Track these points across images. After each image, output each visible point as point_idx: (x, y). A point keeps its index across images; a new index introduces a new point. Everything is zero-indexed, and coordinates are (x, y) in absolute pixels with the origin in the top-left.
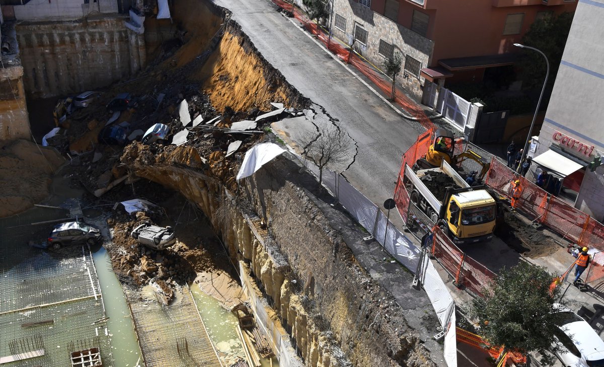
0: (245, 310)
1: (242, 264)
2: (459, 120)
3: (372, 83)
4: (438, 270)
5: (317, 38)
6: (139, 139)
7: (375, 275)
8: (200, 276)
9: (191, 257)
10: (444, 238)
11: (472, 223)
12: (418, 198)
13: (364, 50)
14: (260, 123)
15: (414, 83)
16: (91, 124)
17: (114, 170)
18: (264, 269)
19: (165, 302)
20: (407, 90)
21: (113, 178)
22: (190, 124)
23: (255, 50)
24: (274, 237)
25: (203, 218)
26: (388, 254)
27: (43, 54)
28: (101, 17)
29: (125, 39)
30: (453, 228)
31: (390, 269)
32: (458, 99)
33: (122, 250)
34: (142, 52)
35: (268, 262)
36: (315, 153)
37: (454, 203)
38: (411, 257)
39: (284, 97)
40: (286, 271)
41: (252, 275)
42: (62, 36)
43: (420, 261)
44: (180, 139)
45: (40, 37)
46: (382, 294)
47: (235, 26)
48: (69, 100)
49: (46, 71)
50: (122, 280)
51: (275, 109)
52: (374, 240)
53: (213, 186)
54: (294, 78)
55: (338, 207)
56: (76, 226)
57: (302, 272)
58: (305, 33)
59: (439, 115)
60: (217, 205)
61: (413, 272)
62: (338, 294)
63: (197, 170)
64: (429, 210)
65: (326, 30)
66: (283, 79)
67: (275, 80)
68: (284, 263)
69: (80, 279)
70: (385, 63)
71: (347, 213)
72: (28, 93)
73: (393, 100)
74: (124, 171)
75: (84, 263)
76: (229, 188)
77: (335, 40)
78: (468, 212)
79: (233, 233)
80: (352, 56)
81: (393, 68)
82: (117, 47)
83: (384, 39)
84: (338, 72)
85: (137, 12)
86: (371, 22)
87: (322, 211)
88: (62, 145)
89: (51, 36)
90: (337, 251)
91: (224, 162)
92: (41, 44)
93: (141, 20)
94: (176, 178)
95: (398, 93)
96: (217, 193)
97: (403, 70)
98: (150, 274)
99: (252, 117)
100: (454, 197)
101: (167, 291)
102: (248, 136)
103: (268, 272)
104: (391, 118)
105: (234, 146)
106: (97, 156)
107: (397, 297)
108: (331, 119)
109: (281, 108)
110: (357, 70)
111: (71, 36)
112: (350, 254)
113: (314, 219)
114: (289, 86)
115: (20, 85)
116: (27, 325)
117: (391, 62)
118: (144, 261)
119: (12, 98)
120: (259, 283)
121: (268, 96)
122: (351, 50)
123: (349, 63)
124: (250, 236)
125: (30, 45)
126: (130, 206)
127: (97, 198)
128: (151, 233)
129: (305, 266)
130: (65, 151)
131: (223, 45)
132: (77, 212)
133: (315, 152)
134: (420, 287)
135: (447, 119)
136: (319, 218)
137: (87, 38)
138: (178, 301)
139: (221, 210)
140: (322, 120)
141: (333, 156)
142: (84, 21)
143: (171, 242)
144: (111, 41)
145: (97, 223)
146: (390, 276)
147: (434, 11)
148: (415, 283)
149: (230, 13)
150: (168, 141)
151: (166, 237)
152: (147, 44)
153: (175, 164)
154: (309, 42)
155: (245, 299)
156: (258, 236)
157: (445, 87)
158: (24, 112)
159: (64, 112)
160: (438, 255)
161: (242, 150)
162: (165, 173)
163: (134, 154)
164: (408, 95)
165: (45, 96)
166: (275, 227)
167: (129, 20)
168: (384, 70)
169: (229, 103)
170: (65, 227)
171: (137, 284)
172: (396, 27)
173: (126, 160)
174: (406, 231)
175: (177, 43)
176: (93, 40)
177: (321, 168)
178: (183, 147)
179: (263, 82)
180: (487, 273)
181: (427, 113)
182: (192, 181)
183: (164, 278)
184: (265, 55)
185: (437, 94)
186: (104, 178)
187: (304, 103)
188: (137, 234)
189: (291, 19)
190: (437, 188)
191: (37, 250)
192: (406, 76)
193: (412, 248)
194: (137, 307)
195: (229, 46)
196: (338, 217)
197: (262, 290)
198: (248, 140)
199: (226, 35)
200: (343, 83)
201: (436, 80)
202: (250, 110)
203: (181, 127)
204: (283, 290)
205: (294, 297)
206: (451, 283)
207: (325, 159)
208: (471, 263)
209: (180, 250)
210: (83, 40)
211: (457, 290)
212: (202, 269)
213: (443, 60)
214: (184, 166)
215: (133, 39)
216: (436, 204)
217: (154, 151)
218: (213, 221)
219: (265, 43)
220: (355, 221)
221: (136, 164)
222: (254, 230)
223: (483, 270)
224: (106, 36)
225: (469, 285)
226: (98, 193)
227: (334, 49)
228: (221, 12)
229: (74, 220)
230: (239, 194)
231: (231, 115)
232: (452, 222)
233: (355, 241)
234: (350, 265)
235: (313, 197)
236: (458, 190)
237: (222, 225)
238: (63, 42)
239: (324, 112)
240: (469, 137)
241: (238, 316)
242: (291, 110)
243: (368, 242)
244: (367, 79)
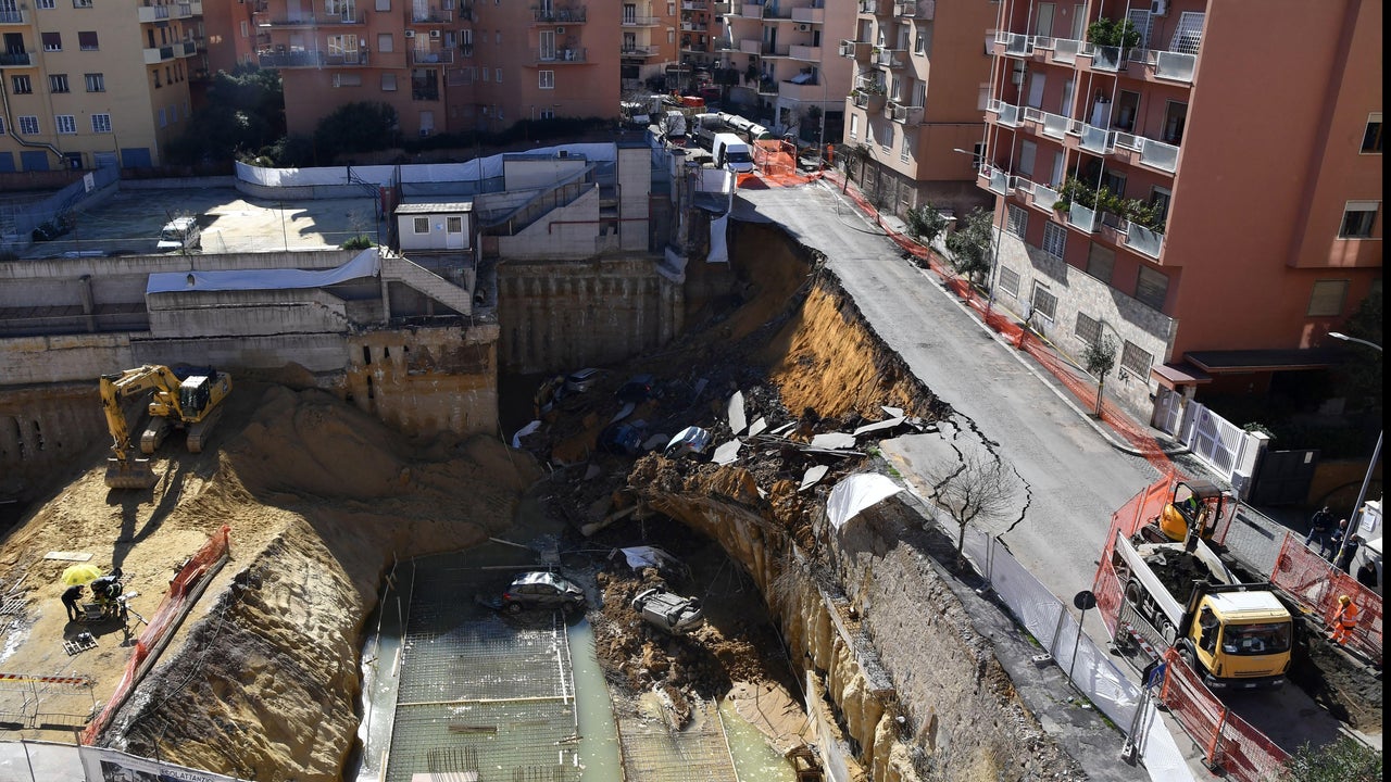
0: (810, 759)
1: (811, 676)
2: (1223, 459)
3: (1061, 384)
4: (1174, 734)
5: (967, 304)
6: (660, 449)
7: (1051, 727)
8: (738, 687)
9: (726, 654)
10: (1187, 674)
11: (1243, 652)
12: (1139, 595)
13: (1048, 328)
14: (861, 439)
15: (1138, 392)
16: (590, 419)
17: (616, 496)
18: (848, 691)
19: (675, 725)
20: (1123, 400)
21: (613, 509)
22: (745, 432)
23: (862, 317)
24: (871, 637)
25: (752, 590)
26: (1077, 691)
27: (530, 308)
28: (621, 255)
29: (653, 292)
30: (1205, 657)
31: (1079, 719)
32: (1221, 422)
33: (615, 628)
34: (678, 313)
35: (857, 680)
36: (954, 498)
37: (1208, 612)
38: (1122, 701)
39: (905, 398)
40: (887, 699)
41: (828, 698)
42: (560, 282)
43: (1139, 710)
44: (726, 454)
45: (529, 282)
46: (1063, 763)
47: (831, 279)
48: (560, 379)
49: (531, 334)
50: (611, 678)
51: (889, 417)
52: (1053, 662)
53: (774, 538)
54: (924, 368)
55: (990, 596)
56: (547, 579)
57: (915, 704)
58: (949, 295)
59: (1183, 448)
60: (778, 571)
61: (1123, 732)
62: (980, 752)
63: (749, 508)
64: (1159, 619)
65: (985, 291)
66: (905, 368)
67: (892, 369)
68: (885, 684)
69: (544, 667)
70: (1087, 352)
71: (1004, 609)
72: (501, 364)
73: (1098, 417)
74: (632, 499)
75: (553, 641)
76: (800, 544)
77: (998, 309)
78: (1235, 631)
79: (800, 620)
80: (1026, 337)
81: (1100, 363)
82: (640, 303)
83: (1086, 312)
84: (1002, 362)
85: (677, 250)
86: (1064, 282)
87: (960, 600)
88: (542, 449)
89: (545, 282)
90: (982, 675)
91: (795, 499)
92: (529, 293)
93: (681, 263)
94: (713, 518)
95: (1108, 404)
96: (779, 549)
97: (1117, 365)
98: (656, 673)
99: (849, 427)
100: (1208, 600)
101: (681, 706)
102: (839, 458)
103: (856, 696)
104: (1093, 446)
105: (814, 474)
106: (593, 471)
107: (1091, 773)
108: (985, 441)
109: (898, 415)
110: (1035, 360)
111: (575, 283)
112: (1007, 684)
113: (944, 612)
114: (916, 380)
115: (493, 352)
116: (457, 729)
117: (1097, 350)
118: (647, 651)
119: (478, 371)
120: (837, 713)
121: (878, 395)
122: (1025, 327)
123: (1022, 348)
124: (829, 630)
125: (513, 294)
126: (635, 556)
127: (584, 538)
128: (665, 605)
129: (922, 694)
130: (545, 458)
131: (809, 308)
132: (551, 557)
133: (954, 496)
134: (1134, 760)
135: (1198, 457)
136: (952, 611)
137: (598, 287)
138: (698, 727)
139: (784, 579)
140: (969, 442)
141: (986, 506)
142: (596, 262)
143: (696, 624)
144: (633, 292)
145: (581, 579)
146: (1078, 731)
147: (1179, 269)
148: (1126, 751)
149: (824, 257)
150: (706, 457)
151: (688, 615)
152: (687, 301)
153: (714, 494)
154: (953, 310)
155: (812, 738)
156: (844, 631)
157: (1196, 399)
158: (491, 394)
159: (550, 397)
160: (1174, 703)
161: (829, 482)
162: (696, 508)
163: (650, 473)
164: (1125, 410)
165: (525, 370)
166: (874, 619)
167: (662, 262)
168: (1083, 364)
169: (812, 402)
170: (531, 579)
171: (633, 688)
172: (1105, 291)
173: (636, 480)
174: (1114, 652)
175: (735, 300)
176: (605, 290)
177: (963, 524)
178: (730, 468)
179: (871, 371)
180: (1272, 752)
181: (1162, 444)
182: (739, 526)
183: (678, 683)
184: (878, 328)
185: (1181, 411)
186: (600, 506)
187: (940, 410)
188: (641, 604)
189: (923, 271)
190: (1176, 579)
191: (483, 612)
192: (1124, 377)
193: (1126, 685)
194: (628, 726)
195: (819, 309)
196: (987, 614)
197: (843, 727)
198: (839, 466)
199: (816, 291)
200: (1010, 381)
201: (1180, 387)
202: (847, 416)
203: (729, 437)
204: (880, 732)
205: (898, 748)
206: (1197, 761)
207: (972, 509)
208: (1239, 727)
209: (709, 639)
210: (590, 290)
211: (1210, 775)
212: (742, 677)
213: (1194, 354)
214: (729, 500)
215: (666, 292)
216: (1175, 610)
217: (683, 471)
218: (768, 597)
219: (878, 308)
220: (1018, 624)
221: (652, 490)
222: (837, 621)
223: (1263, 745)
224: (626, 285)
225: (1233, 768)
226: (587, 529)
227: (997, 324)
228: (809, 255)
229: (544, 570)
230: (817, 556)
231: (814, 422)
232: (1204, 644)
233: (1016, 659)
234: (1005, 703)
235: (945, 574)
236: (1215, 588)
237: (783, 606)
238: (561, 292)
239: (974, 428)
240: (1241, 492)
241: (796, 766)
242: (916, 420)
243: (1041, 666)
244: (1054, 376)
